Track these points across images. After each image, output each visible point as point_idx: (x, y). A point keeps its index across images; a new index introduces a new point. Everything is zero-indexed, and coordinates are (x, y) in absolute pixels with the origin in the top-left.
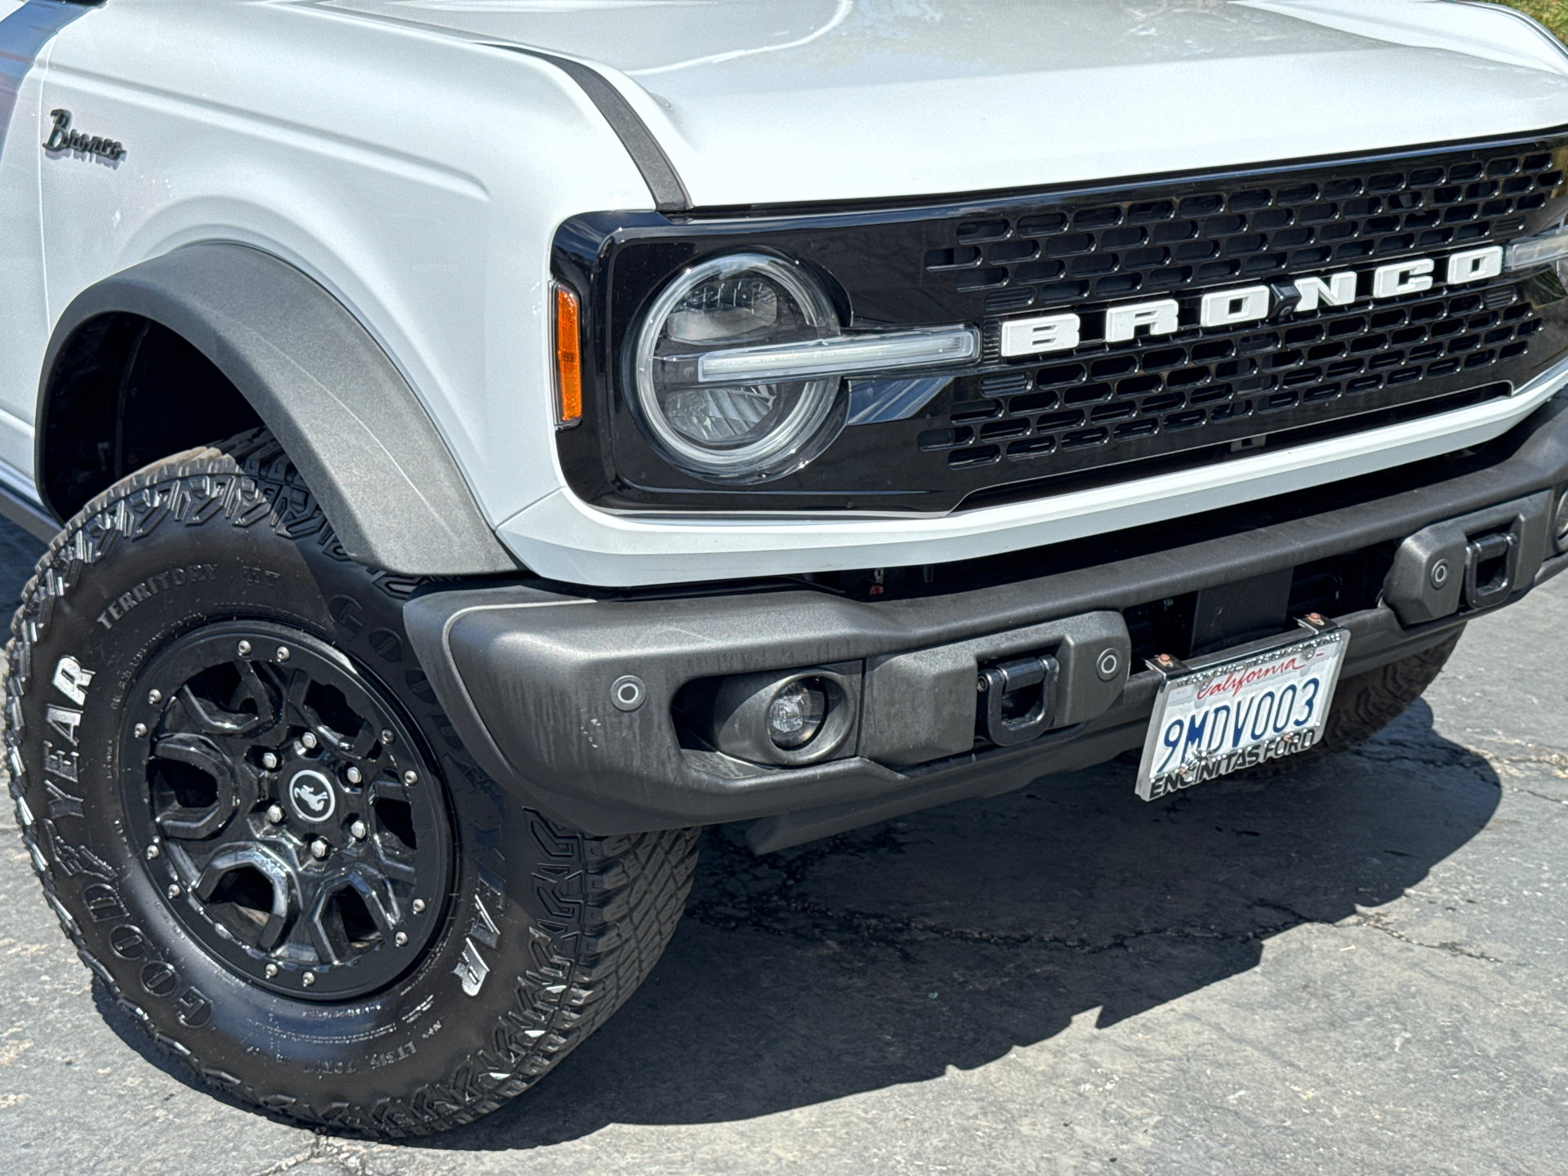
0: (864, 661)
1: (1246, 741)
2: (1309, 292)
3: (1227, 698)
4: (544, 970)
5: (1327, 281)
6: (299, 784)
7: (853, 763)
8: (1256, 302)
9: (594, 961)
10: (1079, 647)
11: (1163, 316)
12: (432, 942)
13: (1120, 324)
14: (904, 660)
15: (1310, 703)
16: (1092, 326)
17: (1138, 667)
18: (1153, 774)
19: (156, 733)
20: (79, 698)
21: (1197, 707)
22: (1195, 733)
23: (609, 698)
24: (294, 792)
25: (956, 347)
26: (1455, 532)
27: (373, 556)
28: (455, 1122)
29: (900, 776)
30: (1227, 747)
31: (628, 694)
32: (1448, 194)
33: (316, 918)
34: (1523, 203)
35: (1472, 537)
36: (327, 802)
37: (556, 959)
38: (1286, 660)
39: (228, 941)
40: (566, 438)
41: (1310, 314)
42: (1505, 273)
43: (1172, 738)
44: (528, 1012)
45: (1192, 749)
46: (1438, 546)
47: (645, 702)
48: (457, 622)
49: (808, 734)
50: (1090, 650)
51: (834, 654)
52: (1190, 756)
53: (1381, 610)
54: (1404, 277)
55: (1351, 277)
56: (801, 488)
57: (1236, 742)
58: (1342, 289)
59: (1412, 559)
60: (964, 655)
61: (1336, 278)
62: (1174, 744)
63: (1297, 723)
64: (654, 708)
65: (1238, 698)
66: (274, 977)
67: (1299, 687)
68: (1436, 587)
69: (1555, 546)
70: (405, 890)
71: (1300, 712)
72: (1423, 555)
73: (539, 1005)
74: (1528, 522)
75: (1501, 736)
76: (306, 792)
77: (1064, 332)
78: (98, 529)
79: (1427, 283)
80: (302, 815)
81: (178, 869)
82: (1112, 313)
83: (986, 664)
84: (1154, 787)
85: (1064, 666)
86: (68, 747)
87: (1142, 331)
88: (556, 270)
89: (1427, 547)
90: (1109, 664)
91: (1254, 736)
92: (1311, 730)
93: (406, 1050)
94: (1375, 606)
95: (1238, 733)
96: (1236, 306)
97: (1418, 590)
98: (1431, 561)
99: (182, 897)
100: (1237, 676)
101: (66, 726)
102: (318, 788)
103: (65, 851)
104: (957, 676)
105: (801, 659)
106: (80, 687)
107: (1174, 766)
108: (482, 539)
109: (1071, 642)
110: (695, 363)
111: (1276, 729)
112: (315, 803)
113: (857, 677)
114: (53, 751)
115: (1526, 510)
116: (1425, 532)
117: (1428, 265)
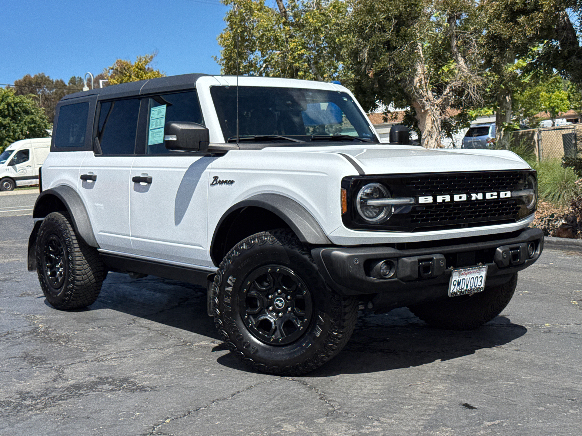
0: (398, 258)
1: (469, 288)
2: (474, 196)
3: (464, 277)
4: (333, 329)
5: (477, 195)
6: (277, 301)
7: (396, 279)
8: (464, 197)
9: (343, 327)
10: (437, 259)
11: (447, 198)
12: (308, 328)
13: (440, 199)
14: (405, 259)
15: (481, 281)
16: (435, 199)
17: (447, 268)
18: (451, 291)
19: (248, 291)
20: (232, 285)
21: (459, 278)
22: (459, 284)
23: (353, 262)
24: (275, 303)
25: (411, 201)
26: (507, 248)
27: (306, 241)
28: (312, 369)
29: (404, 283)
30: (465, 288)
31: (356, 262)
32: (498, 180)
33: (282, 328)
34: (514, 183)
35: (511, 249)
36: (283, 304)
37: (336, 327)
38: (476, 270)
39: (262, 335)
40: (343, 216)
41: (474, 201)
42: (511, 197)
43: (455, 284)
44: (330, 339)
45: (459, 287)
46: (504, 250)
47: (359, 263)
48: (323, 251)
49: (388, 273)
50: (438, 260)
51: (392, 256)
52: (458, 289)
53: (494, 263)
54: (492, 195)
55: (481, 194)
56: (386, 225)
57: (467, 287)
58: (480, 196)
59: (499, 252)
60: (416, 259)
61: (479, 194)
62: (455, 285)
63: (479, 285)
64: (361, 264)
65: (467, 277)
66: (272, 341)
67: (479, 277)
68: (504, 258)
69: (529, 257)
70: (301, 318)
71: (479, 283)
72: (501, 251)
73: (332, 337)
74: (522, 248)
75: (526, 323)
76: (278, 303)
77: (430, 199)
78: (249, 243)
79: (496, 197)
80: (277, 308)
81: (251, 321)
82: (438, 197)
83: (420, 261)
84: (452, 294)
85: (434, 263)
86: (229, 296)
87: (444, 200)
88: (342, 186)
89: (501, 249)
90: (442, 264)
91: (470, 287)
92: (482, 288)
93: (303, 351)
94: (492, 263)
95: (467, 285)
96: (460, 198)
97: (501, 259)
98: (503, 252)
99: (252, 326)
100: (466, 272)
101: (229, 291)
102: (281, 301)
103: (226, 319)
104: (414, 262)
105: (387, 256)
106: (233, 283)
107: (455, 290)
108: (325, 238)
109: (435, 258)
110: (367, 202)
111: (475, 286)
112: (280, 304)
113: (396, 261)
114: (226, 297)
115: (521, 246)
116: (501, 247)
117: (496, 193)
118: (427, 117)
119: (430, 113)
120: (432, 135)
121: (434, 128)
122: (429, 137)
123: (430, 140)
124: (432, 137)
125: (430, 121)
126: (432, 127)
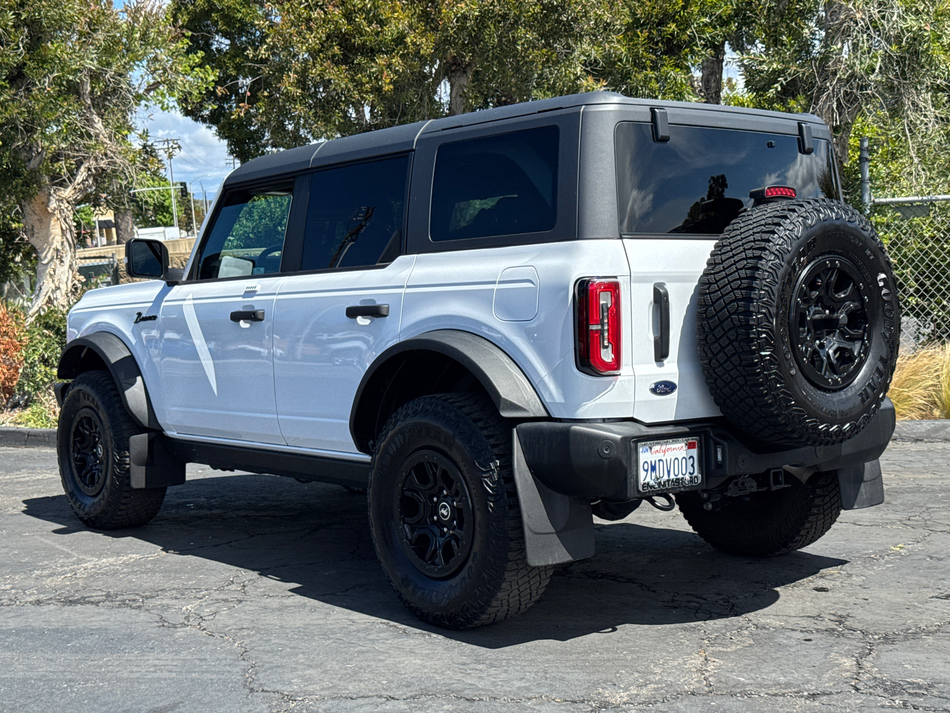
118: (52, 223)
119: (59, 216)
120: (62, 257)
121: (66, 244)
122: (58, 262)
123: (58, 266)
124: (62, 261)
125: (59, 231)
126: (62, 243)
